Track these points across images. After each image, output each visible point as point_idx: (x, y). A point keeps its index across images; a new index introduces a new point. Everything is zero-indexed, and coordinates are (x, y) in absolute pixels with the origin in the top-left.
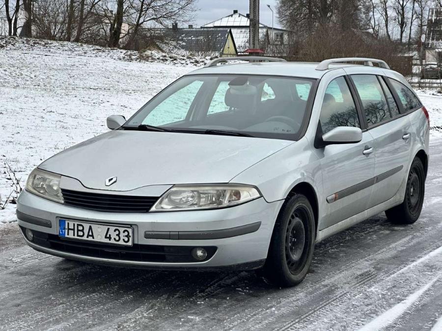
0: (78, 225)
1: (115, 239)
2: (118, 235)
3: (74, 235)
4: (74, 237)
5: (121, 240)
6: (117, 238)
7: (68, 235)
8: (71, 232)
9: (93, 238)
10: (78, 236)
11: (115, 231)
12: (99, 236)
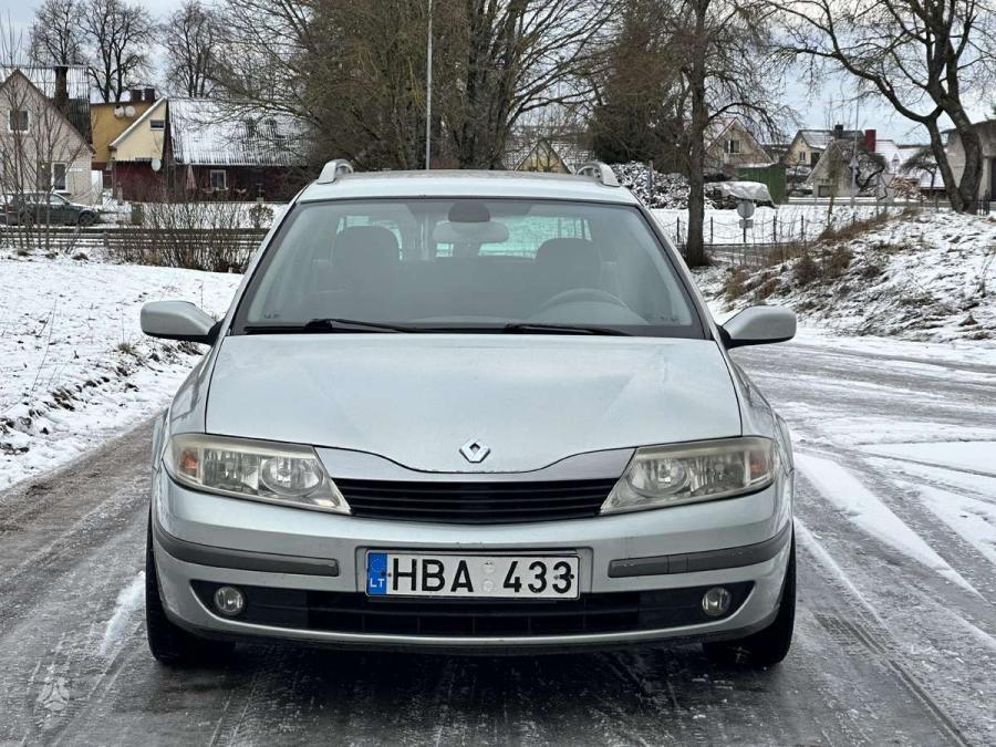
0: (426, 563)
1: (531, 587)
2: (541, 577)
3: (414, 588)
4: (413, 593)
5: (549, 586)
6: (538, 584)
7: (395, 587)
8: (405, 583)
9: (471, 590)
10: (425, 588)
11: (532, 567)
12: (488, 582)
